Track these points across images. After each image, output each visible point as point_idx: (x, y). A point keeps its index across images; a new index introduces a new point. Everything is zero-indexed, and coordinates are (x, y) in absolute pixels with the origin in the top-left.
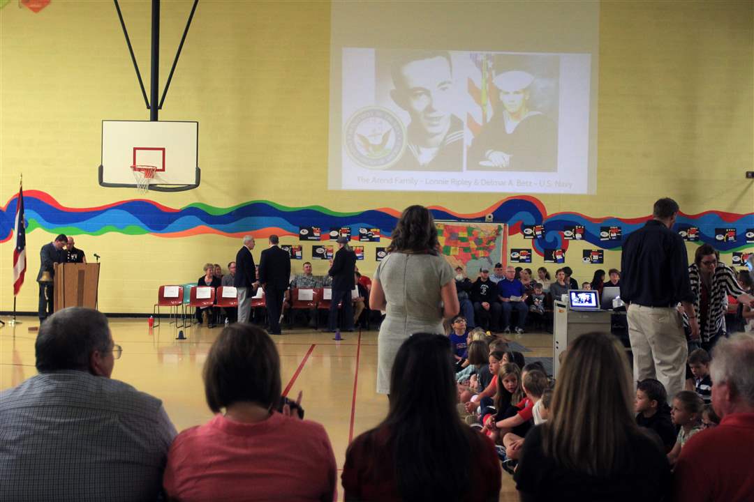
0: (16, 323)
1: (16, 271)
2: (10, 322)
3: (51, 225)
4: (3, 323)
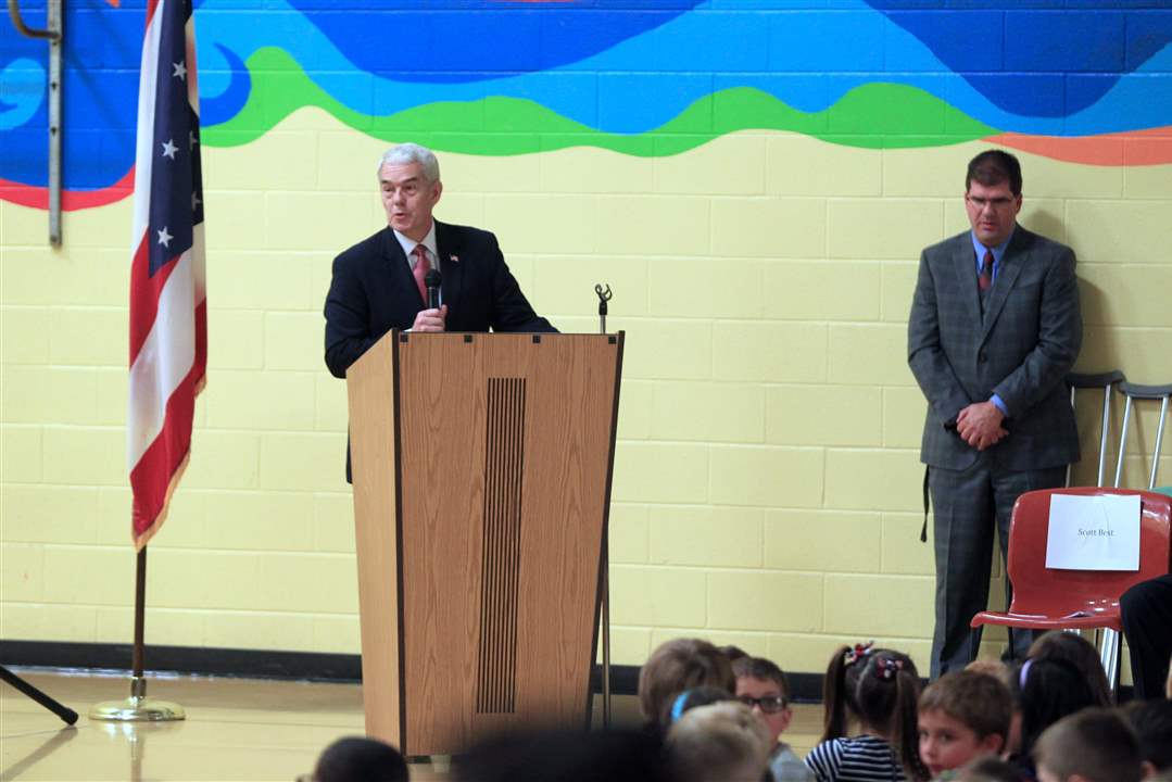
0: (149, 718)
1: (144, 380)
2: (107, 710)
3: (385, 85)
4: (70, 717)
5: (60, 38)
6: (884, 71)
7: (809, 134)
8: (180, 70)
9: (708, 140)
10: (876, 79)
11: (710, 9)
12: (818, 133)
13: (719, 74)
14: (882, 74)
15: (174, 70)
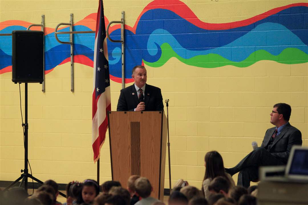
3: (188, 51)
5: (123, 42)
6: (291, 45)
7: (275, 61)
8: (101, 50)
9: (254, 63)
10: (289, 47)
11: (254, 31)
12: (276, 61)
13: (256, 47)
14: (290, 46)
15: (100, 50)
